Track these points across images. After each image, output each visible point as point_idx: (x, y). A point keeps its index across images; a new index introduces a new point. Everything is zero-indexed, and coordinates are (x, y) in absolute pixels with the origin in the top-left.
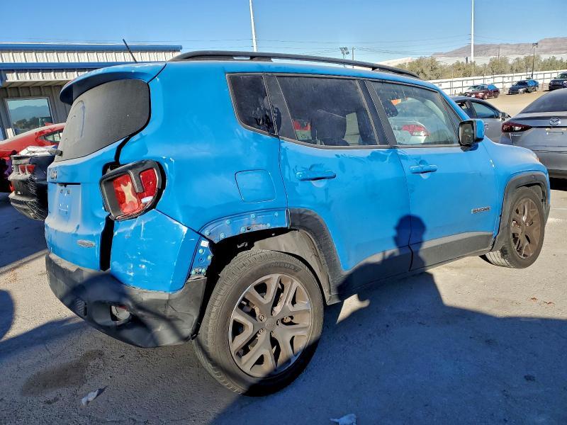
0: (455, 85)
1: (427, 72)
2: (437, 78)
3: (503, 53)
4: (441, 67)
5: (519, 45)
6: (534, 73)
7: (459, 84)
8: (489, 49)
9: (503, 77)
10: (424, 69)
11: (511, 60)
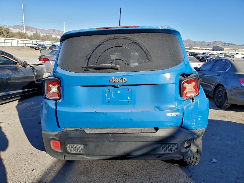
0: (25, 42)
1: (5, 33)
2: (10, 37)
3: (38, 32)
4: (12, 33)
5: (41, 29)
6: (55, 42)
7: (27, 42)
8: (29, 28)
9: (44, 42)
10: (3, 32)
11: (42, 35)
